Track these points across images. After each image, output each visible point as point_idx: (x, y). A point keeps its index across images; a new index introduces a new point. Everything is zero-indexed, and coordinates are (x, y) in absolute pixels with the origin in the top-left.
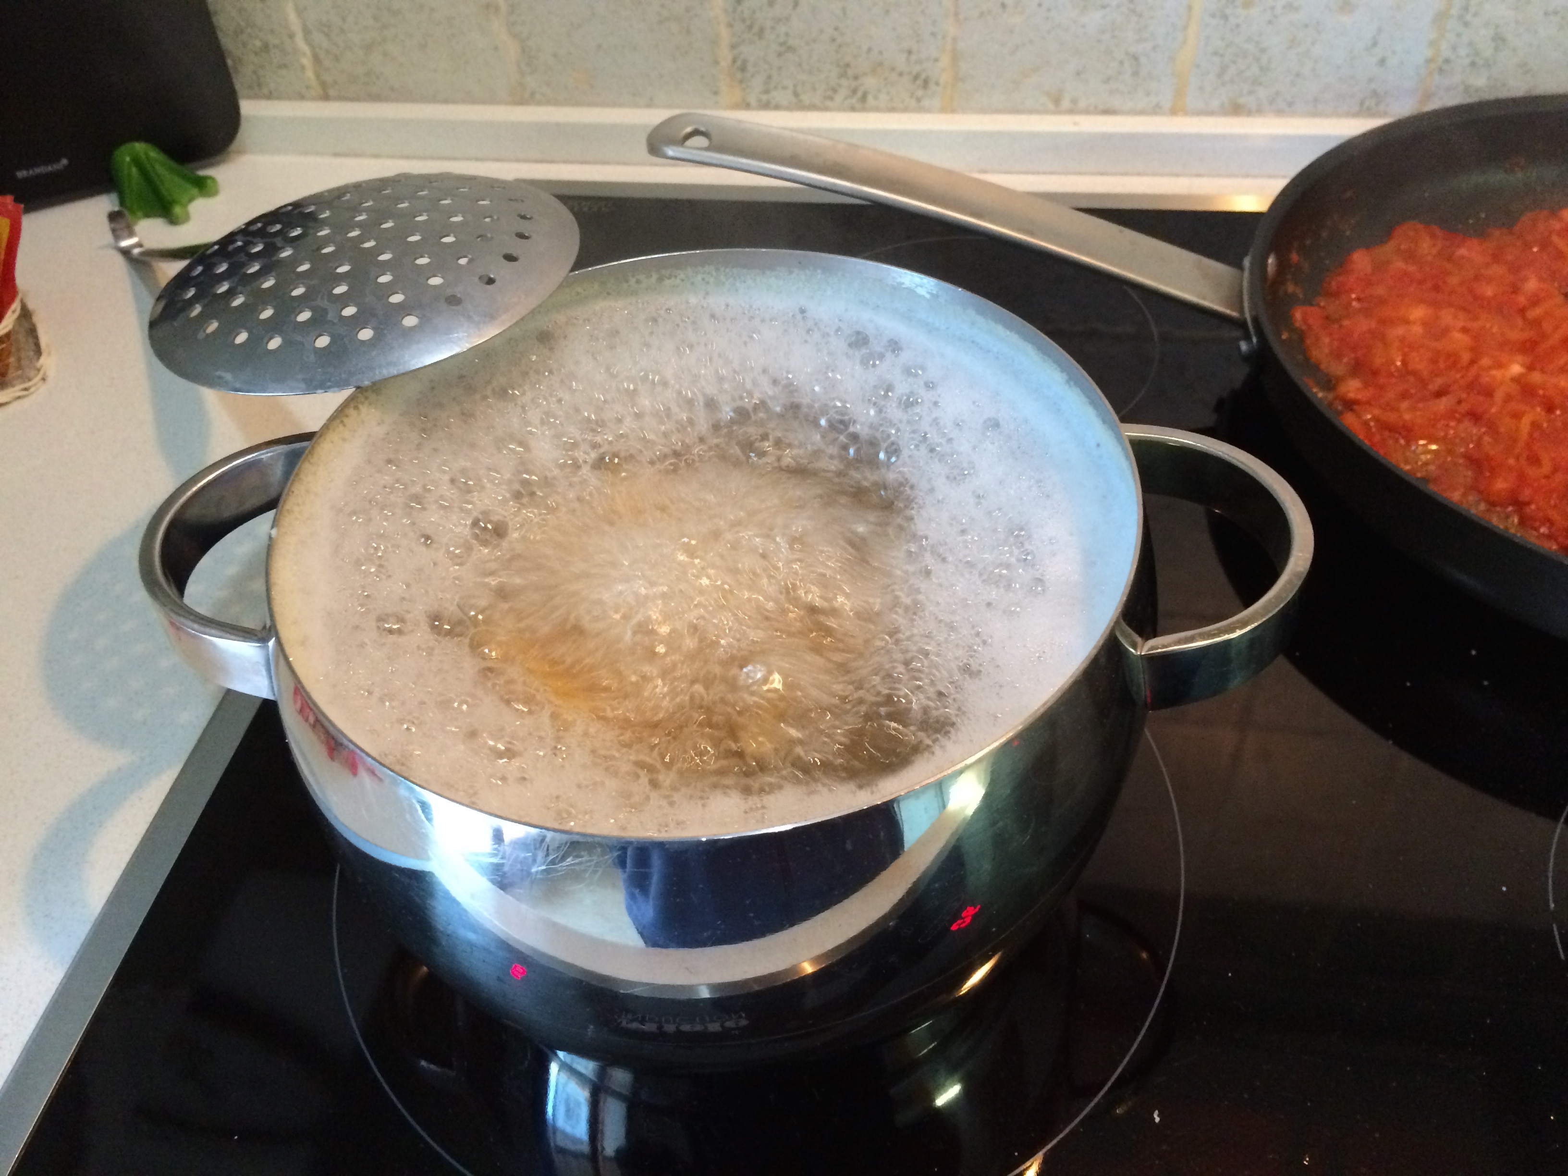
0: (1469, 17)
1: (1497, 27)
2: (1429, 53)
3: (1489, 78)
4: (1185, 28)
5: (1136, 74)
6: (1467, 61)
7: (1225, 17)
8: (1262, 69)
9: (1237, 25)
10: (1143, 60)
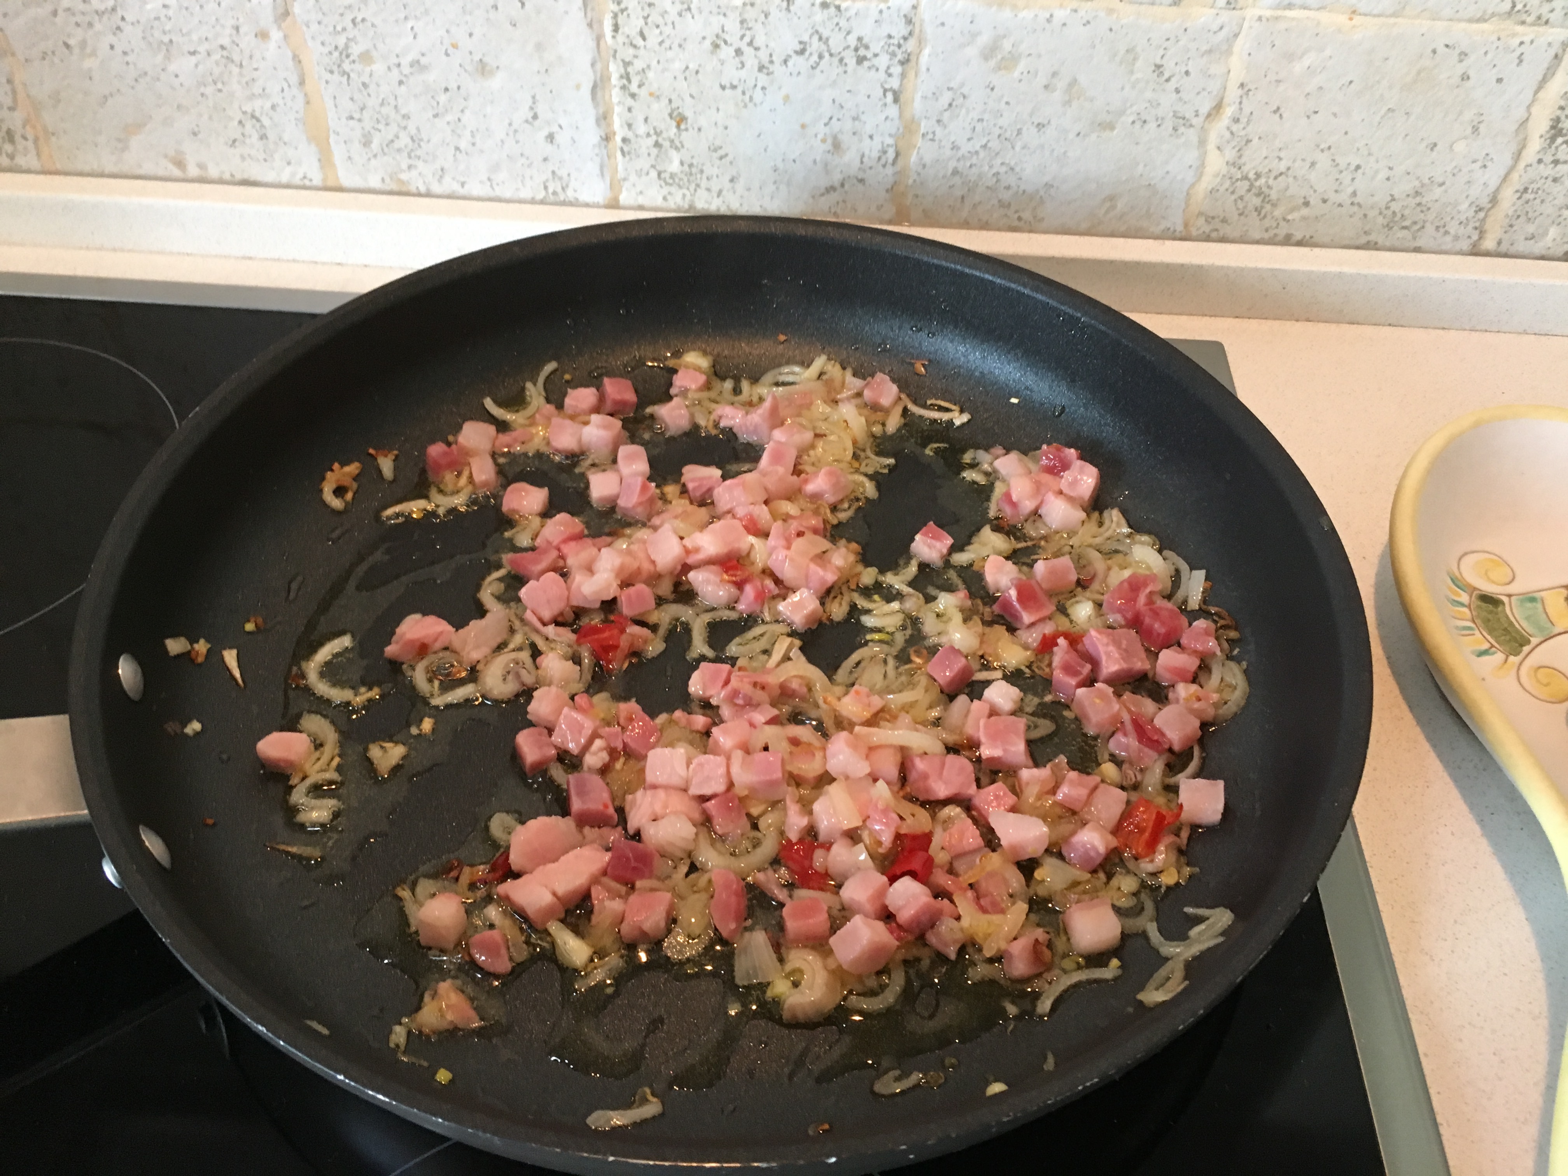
0: (634, 88)
1: (670, 101)
2: (602, 132)
3: (682, 163)
4: (302, 83)
5: (264, 137)
6: (651, 141)
7: (344, 73)
8: (412, 138)
9: (365, 85)
10: (266, 121)
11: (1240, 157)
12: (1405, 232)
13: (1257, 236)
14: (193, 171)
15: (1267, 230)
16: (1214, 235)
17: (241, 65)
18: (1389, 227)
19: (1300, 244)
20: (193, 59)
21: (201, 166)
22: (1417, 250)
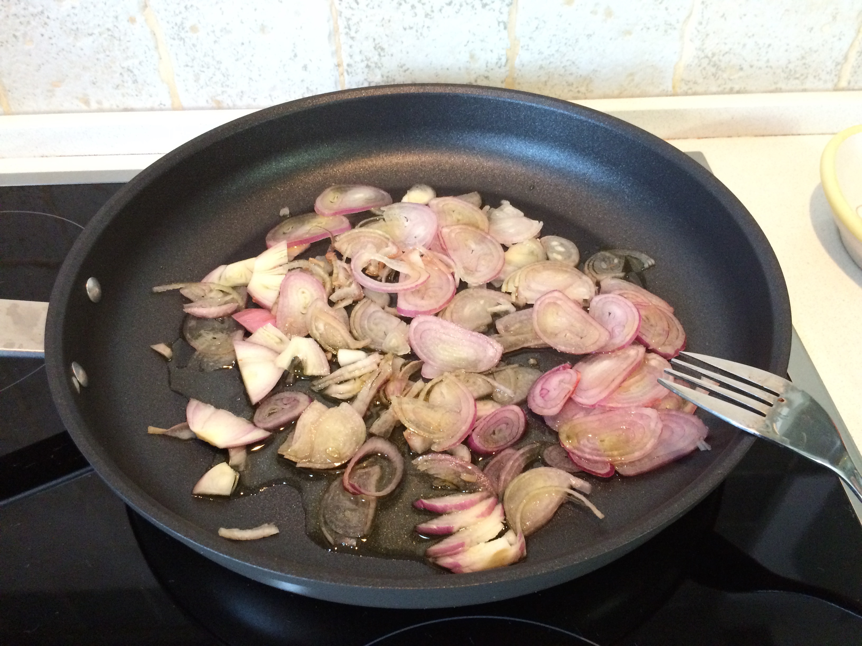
0: (352, 34)
1: (374, 39)
2: (335, 61)
3: (382, 76)
4: (157, 48)
5: (135, 82)
6: (363, 65)
7: (181, 39)
8: (223, 75)
9: (194, 45)
10: (136, 72)
11: (703, 45)
12: (797, 81)
13: (714, 89)
14: (94, 106)
15: (719, 86)
16: (690, 91)
17: (120, 40)
18: (787, 78)
19: (738, 92)
20: (91, 39)
21: (99, 102)
22: (804, 90)
